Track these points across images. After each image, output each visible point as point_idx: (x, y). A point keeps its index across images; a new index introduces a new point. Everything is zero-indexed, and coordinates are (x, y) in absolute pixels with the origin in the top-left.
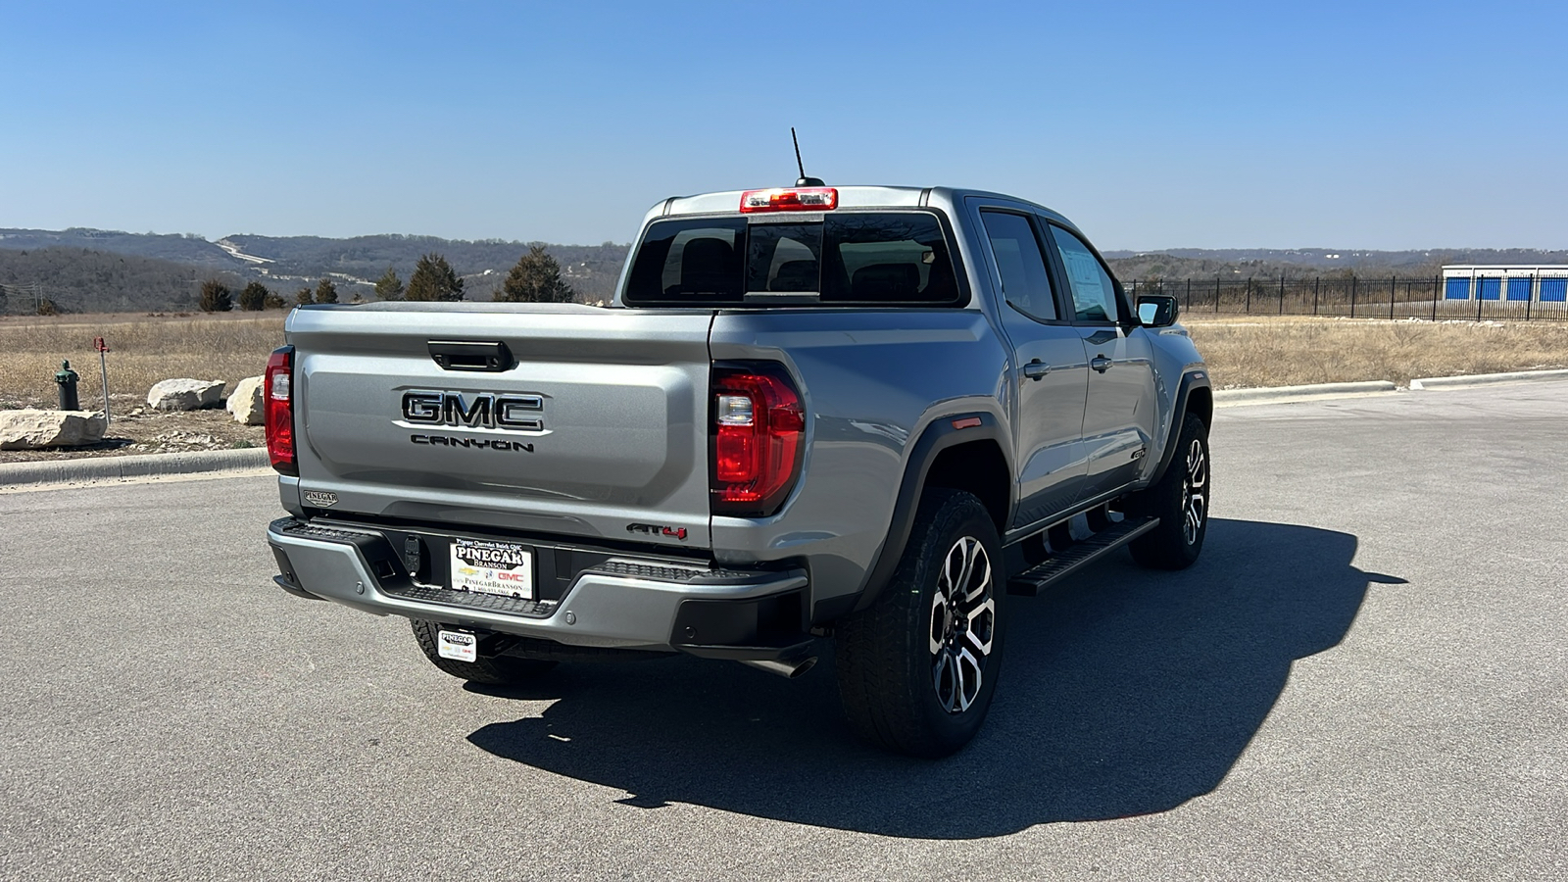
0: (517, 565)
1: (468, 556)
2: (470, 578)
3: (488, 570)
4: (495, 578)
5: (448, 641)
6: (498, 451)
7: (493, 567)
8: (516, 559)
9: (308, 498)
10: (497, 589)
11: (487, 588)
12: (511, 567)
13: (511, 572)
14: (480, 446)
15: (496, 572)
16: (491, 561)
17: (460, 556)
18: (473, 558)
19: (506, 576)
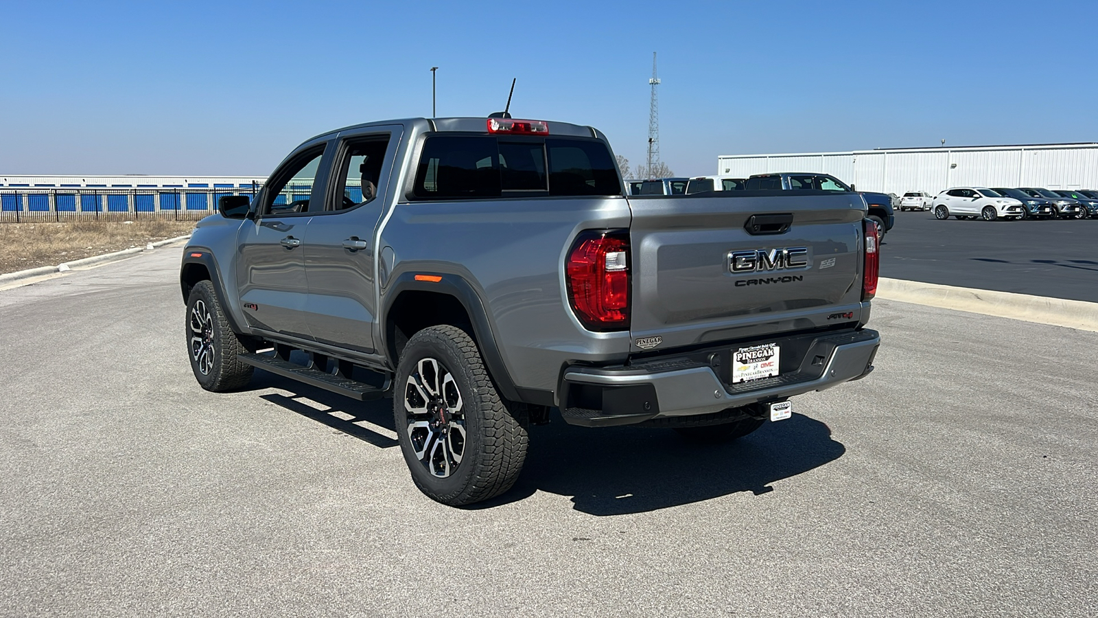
0: (771, 356)
1: (744, 359)
2: (744, 372)
3: (755, 364)
4: (759, 368)
5: (776, 410)
6: (786, 283)
7: (759, 361)
8: (770, 352)
9: (639, 345)
10: (760, 374)
11: (754, 376)
12: (767, 358)
13: (767, 362)
14: (775, 282)
15: (759, 364)
16: (758, 358)
17: (739, 360)
18: (747, 358)
19: (765, 365)
